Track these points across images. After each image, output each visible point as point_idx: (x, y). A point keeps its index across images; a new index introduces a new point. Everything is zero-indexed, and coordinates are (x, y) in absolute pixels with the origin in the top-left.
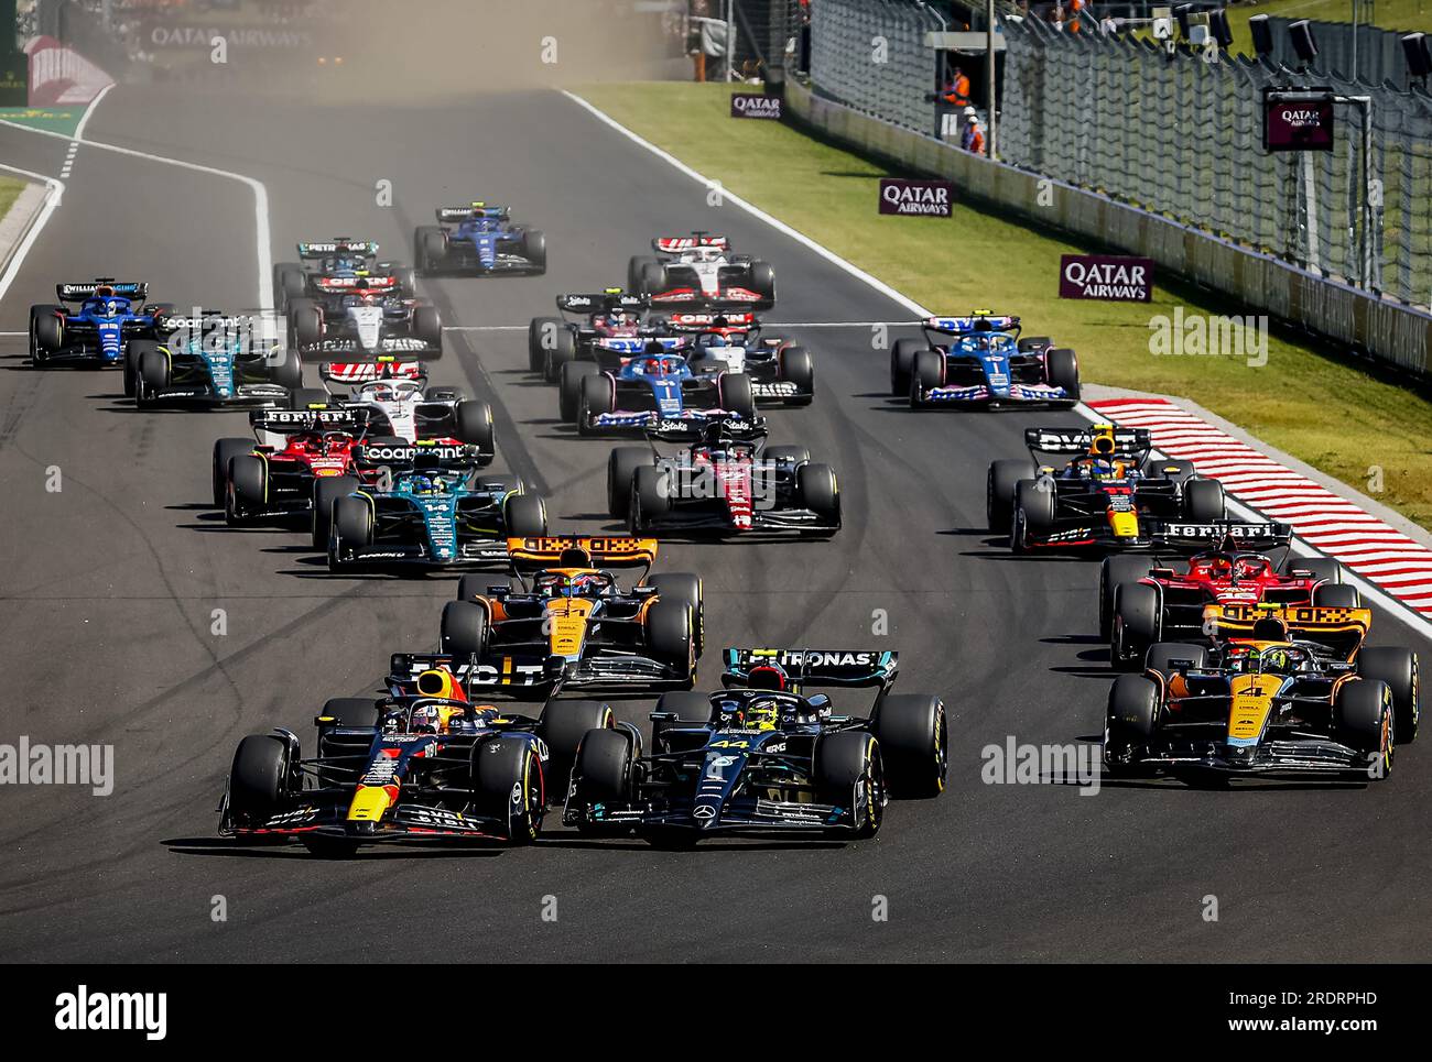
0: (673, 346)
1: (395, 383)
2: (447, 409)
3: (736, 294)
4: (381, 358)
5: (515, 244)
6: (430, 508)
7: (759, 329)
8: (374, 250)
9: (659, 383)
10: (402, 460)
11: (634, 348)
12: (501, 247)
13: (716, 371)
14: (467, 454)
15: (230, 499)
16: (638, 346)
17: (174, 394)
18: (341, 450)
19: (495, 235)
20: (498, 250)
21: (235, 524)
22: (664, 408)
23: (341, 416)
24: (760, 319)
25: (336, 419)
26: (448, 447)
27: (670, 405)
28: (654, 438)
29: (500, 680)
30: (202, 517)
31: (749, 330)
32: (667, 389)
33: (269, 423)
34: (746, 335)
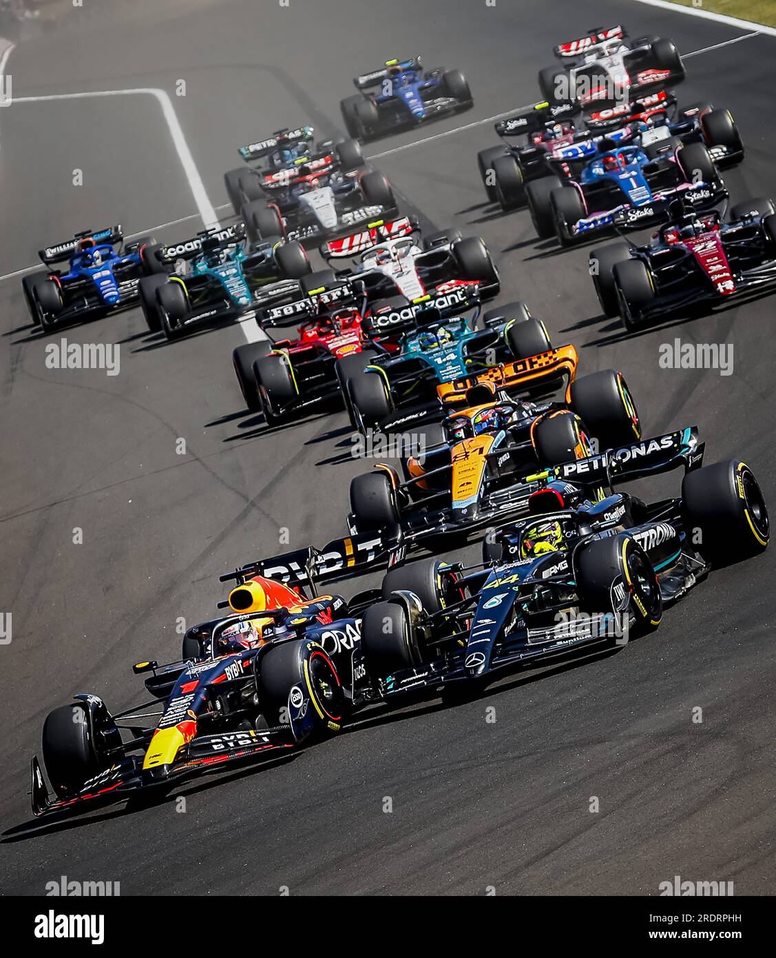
0: (621, 138)
1: (389, 244)
2: (444, 254)
3: (647, 77)
4: (370, 226)
5: (438, 88)
6: (439, 361)
7: (675, 103)
8: (309, 133)
9: (623, 176)
10: (410, 320)
11: (585, 150)
12: (426, 95)
13: (670, 149)
14: (468, 294)
15: (265, 400)
16: (589, 147)
17: (198, 317)
18: (351, 325)
19: (416, 86)
20: (424, 99)
21: (276, 423)
22: (634, 198)
23: (339, 293)
24: (673, 93)
25: (335, 297)
26: (449, 294)
27: (639, 193)
28: (626, 231)
29: (345, 563)
30: (242, 426)
31: (665, 107)
32: (631, 180)
33: (275, 320)
34: (663, 112)
